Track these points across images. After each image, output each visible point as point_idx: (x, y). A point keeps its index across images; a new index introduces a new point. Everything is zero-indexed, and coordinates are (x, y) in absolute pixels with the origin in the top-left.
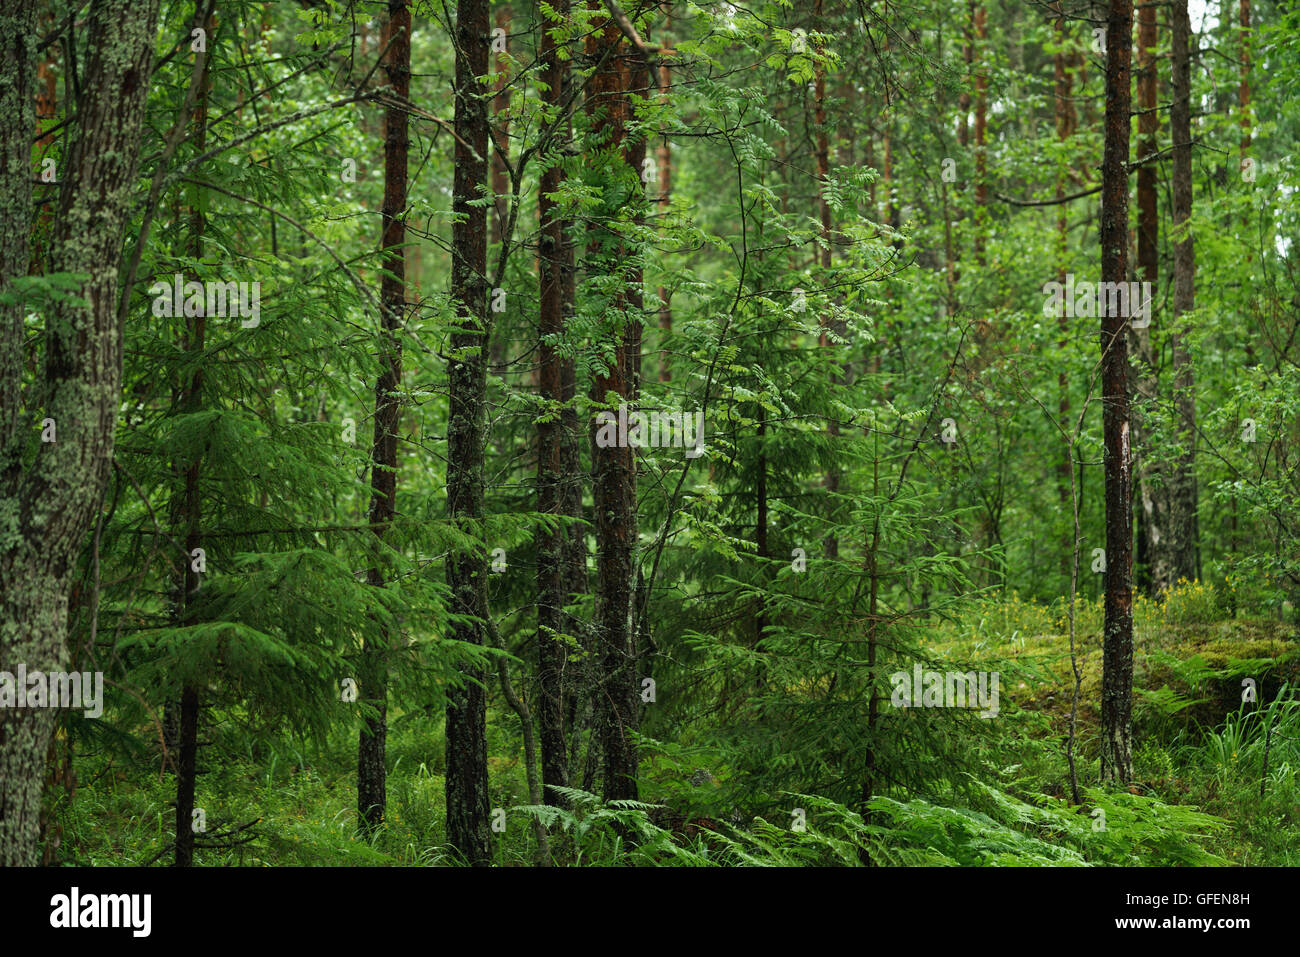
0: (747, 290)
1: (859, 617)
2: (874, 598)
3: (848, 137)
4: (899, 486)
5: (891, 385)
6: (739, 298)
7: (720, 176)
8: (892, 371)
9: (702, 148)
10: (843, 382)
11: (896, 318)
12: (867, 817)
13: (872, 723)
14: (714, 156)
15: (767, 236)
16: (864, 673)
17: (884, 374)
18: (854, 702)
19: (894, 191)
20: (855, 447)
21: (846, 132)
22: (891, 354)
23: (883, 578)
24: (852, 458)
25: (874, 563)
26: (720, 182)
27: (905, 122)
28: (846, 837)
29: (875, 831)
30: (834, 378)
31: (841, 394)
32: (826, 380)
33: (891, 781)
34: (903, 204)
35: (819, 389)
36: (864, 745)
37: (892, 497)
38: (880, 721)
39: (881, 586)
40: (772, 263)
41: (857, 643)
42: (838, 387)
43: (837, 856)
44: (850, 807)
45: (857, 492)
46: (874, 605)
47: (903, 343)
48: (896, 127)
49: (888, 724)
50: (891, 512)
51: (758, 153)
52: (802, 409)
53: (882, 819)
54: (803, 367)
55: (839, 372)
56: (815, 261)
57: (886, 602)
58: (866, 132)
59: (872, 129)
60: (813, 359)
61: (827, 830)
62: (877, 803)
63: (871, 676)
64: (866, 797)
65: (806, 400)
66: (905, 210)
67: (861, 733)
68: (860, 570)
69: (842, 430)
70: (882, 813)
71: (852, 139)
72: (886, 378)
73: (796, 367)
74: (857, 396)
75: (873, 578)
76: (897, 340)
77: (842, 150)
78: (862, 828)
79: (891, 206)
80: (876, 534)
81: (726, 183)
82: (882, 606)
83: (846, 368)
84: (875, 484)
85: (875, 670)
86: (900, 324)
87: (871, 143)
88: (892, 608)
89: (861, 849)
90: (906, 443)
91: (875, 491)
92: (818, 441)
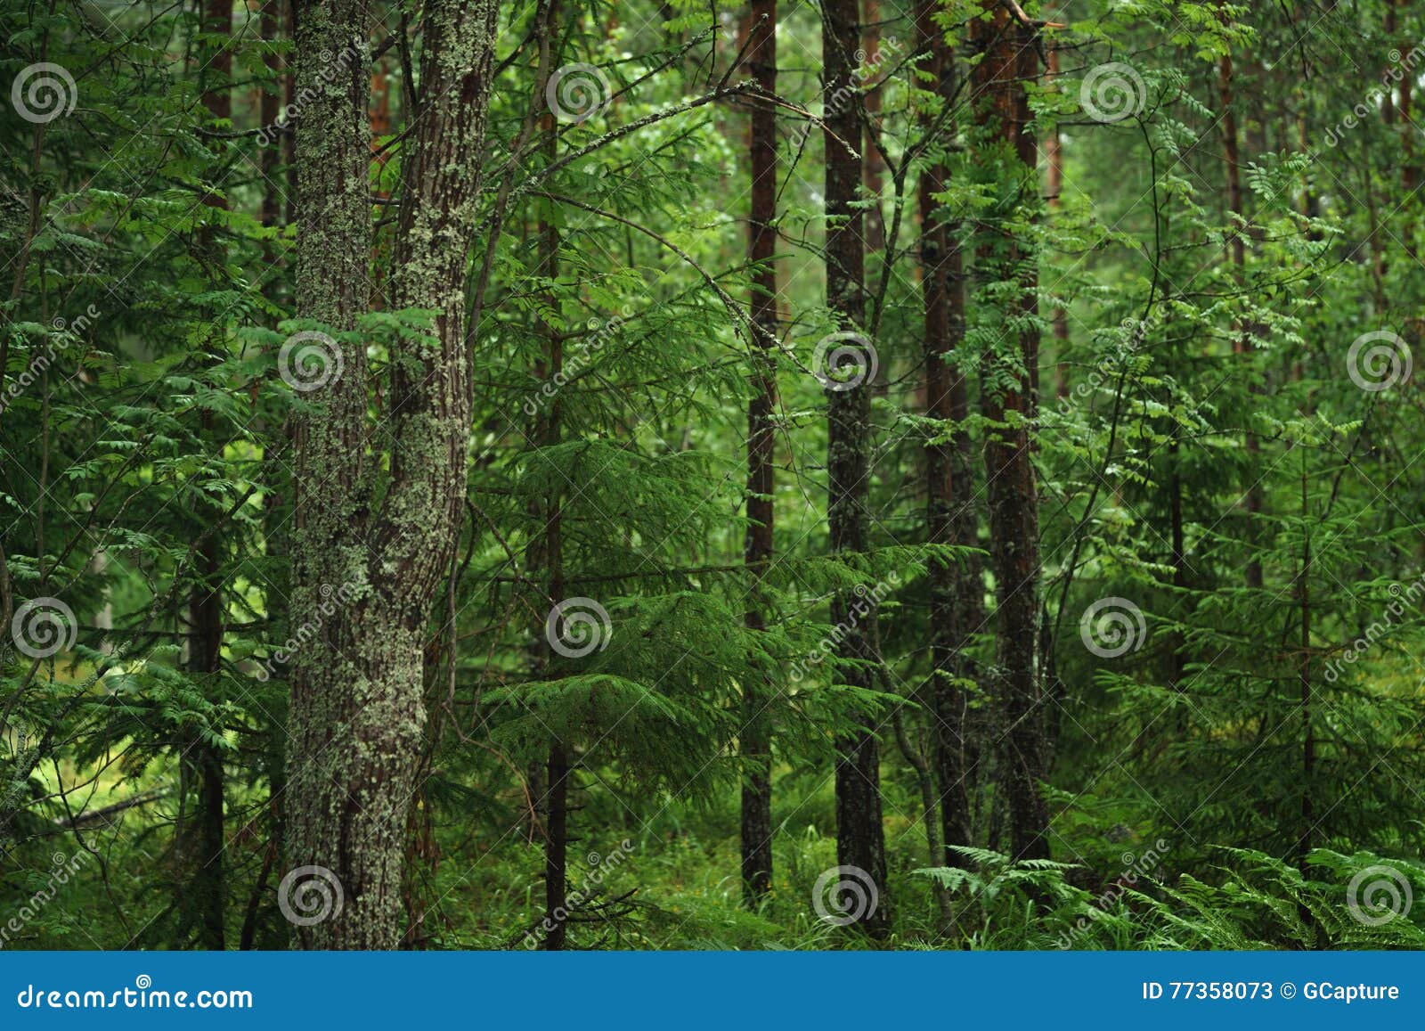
0: (1159, 293)
1: (1290, 650)
2: (1306, 630)
3: (1257, 119)
4: (1331, 505)
5: (1314, 393)
6: (1151, 302)
7: (1116, 169)
8: (1316, 377)
9: (1096, 138)
10: (1262, 392)
11: (1320, 319)
12: (1306, 872)
13: (1308, 768)
14: (1110, 149)
15: (1175, 232)
16: (1297, 711)
17: (1307, 381)
18: (1288, 746)
19: (1310, 178)
20: (1278, 462)
21: (1256, 113)
22: (1313, 358)
23: (1316, 607)
24: (1276, 474)
25: (1306, 591)
26: (1117, 177)
27: (1320, 100)
28: (1284, 895)
29: (1315, 886)
30: (1253, 388)
31: (1261, 404)
32: (1243, 390)
33: (1331, 832)
34: (1321, 192)
35: (1236, 400)
36: (1300, 792)
37: (1324, 518)
38: (1316, 766)
39: (1314, 616)
40: (1181, 263)
41: (1289, 680)
42: (1258, 398)
43: (1274, 915)
44: (1287, 862)
45: (1283, 514)
46: (1306, 637)
47: (1327, 345)
48: (1310, 108)
49: (1327, 769)
50: (1323, 534)
51: (1177, 139)
52: (1221, 423)
53: (1322, 874)
54: (1219, 375)
55: (1259, 380)
56: (1227, 258)
57: (1318, 634)
58: (1277, 115)
59: (1283, 110)
60: (1229, 367)
61: (1263, 888)
62: (1318, 856)
63: (1306, 715)
64: (1305, 849)
65: (1224, 412)
66: (1323, 200)
67: (1297, 779)
68: (1290, 600)
69: (1263, 446)
70: (1323, 868)
71: (1263, 123)
72: (1309, 386)
73: (1211, 377)
74: (1279, 407)
75: (1305, 606)
76: (1320, 343)
77: (1250, 135)
78: (1301, 883)
79: (1307, 193)
80: (1307, 559)
81: (1124, 178)
82: (1313, 640)
83: (1266, 376)
84: (1305, 503)
85: (1309, 708)
86: (1322, 325)
87: (1284, 126)
88: (1325, 640)
89: (1301, 907)
90: (1335, 457)
91: (1303, 511)
92: (1239, 457)
